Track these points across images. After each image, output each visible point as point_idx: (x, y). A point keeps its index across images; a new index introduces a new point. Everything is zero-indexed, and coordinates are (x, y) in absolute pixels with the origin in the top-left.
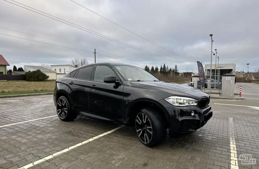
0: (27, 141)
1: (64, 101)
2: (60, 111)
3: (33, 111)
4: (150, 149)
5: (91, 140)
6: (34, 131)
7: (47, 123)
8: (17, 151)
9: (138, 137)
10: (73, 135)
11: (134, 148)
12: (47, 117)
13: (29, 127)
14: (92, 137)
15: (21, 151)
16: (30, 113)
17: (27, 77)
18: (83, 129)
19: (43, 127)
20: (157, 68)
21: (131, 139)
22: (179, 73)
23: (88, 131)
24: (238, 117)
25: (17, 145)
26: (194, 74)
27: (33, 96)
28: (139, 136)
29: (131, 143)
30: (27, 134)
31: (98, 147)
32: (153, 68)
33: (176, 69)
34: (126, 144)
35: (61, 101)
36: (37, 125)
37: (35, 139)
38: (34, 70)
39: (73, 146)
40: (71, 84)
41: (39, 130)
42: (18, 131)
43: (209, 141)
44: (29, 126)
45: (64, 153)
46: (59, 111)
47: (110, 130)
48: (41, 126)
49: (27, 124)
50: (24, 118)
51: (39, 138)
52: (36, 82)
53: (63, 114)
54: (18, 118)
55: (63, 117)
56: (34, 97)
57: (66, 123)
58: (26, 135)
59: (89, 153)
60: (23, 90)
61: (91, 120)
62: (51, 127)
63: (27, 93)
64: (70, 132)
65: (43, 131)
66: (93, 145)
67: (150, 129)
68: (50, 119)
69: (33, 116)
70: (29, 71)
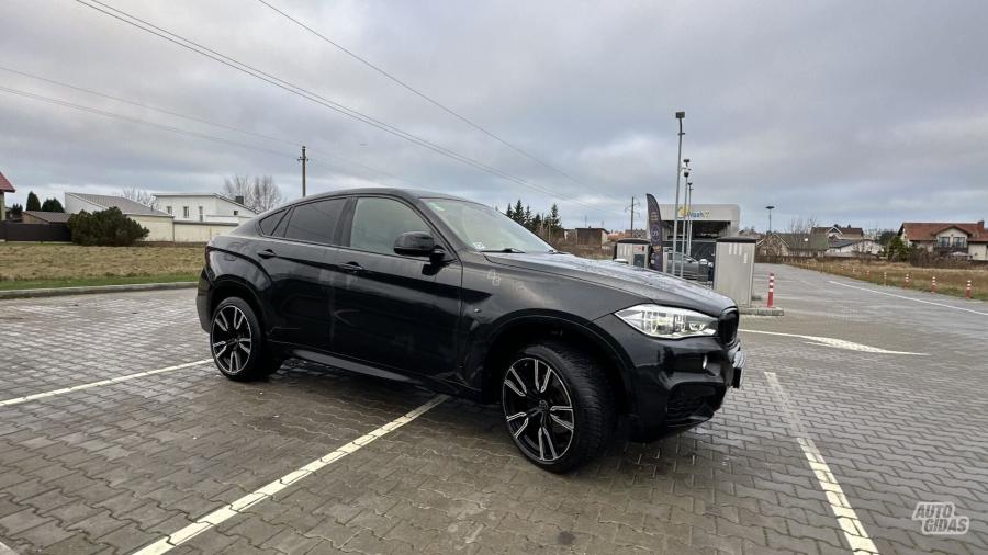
0: (126, 454)
1: (239, 314)
2: (222, 346)
3: (118, 343)
4: (561, 479)
5: (350, 448)
6: (140, 415)
7: (180, 388)
8: (98, 493)
9: (512, 438)
10: (283, 433)
11: (506, 477)
12: (175, 368)
13: (123, 403)
14: (352, 438)
15: (113, 492)
16: (111, 352)
17: (74, 232)
18: (311, 409)
19: (169, 404)
21: (483, 445)
22: (564, 230)
23: (330, 417)
24: (791, 370)
25: (94, 469)
26: (608, 233)
27: (107, 295)
28: (517, 435)
29: (490, 460)
30: (119, 428)
31: (383, 473)
33: (554, 216)
34: (472, 463)
35: (229, 313)
36: (148, 394)
37: (153, 448)
38: (100, 210)
39: (294, 470)
40: (265, 257)
41: (157, 413)
42: (85, 418)
43: (736, 450)
44: (118, 398)
45: (271, 497)
46: (218, 349)
47: (404, 413)
48: (164, 399)
49: (110, 393)
50: (92, 371)
51: (164, 444)
52: (104, 248)
53: (234, 358)
54: (71, 370)
55: (234, 368)
56: (111, 299)
57: (246, 387)
58: (115, 430)
59: (359, 496)
60: (64, 272)
61: (330, 379)
62: (196, 401)
63: (80, 282)
64: (269, 419)
65: (173, 417)
66: (363, 468)
67: (562, 415)
68: (187, 373)
69: (123, 361)
70: (82, 212)
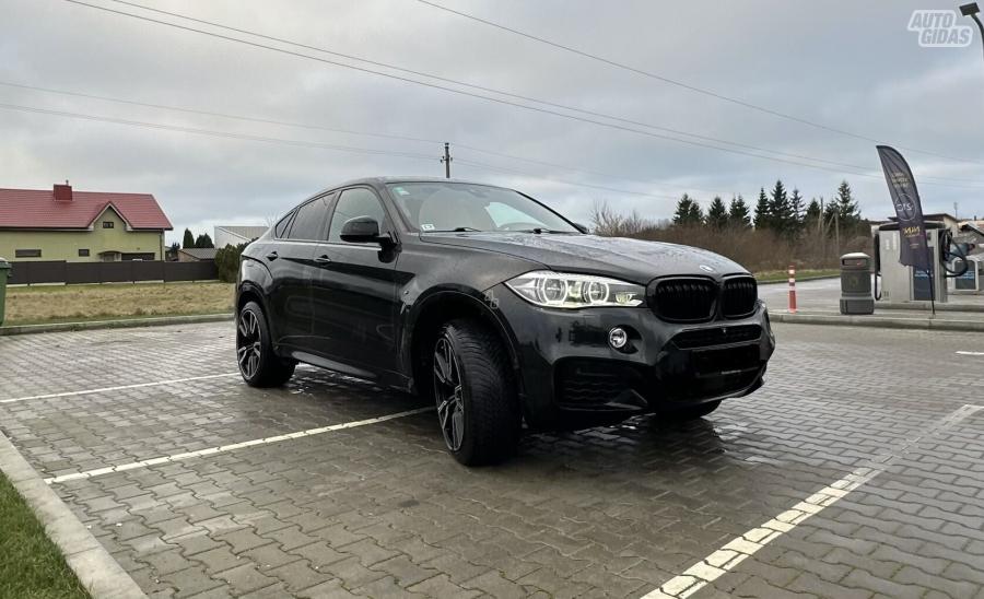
1: (253, 319)
2: (244, 351)
3: (187, 359)
6: (158, 405)
7: (204, 390)
8: (94, 442)
13: (153, 397)
15: (102, 443)
16: (176, 365)
17: (220, 268)
19: (186, 399)
20: (741, 204)
22: (867, 224)
23: (306, 415)
25: (102, 431)
28: (444, 427)
30: (137, 411)
32: (718, 207)
33: (845, 201)
35: (248, 318)
36: (174, 393)
37: (150, 423)
38: (242, 243)
39: (237, 443)
40: (271, 259)
41: (172, 404)
42: (121, 404)
44: (154, 394)
45: (201, 456)
46: (242, 353)
48: (185, 396)
49: (150, 390)
50: (151, 377)
53: (251, 363)
55: (250, 373)
57: (256, 391)
58: (133, 412)
69: (179, 371)
70: (228, 246)
